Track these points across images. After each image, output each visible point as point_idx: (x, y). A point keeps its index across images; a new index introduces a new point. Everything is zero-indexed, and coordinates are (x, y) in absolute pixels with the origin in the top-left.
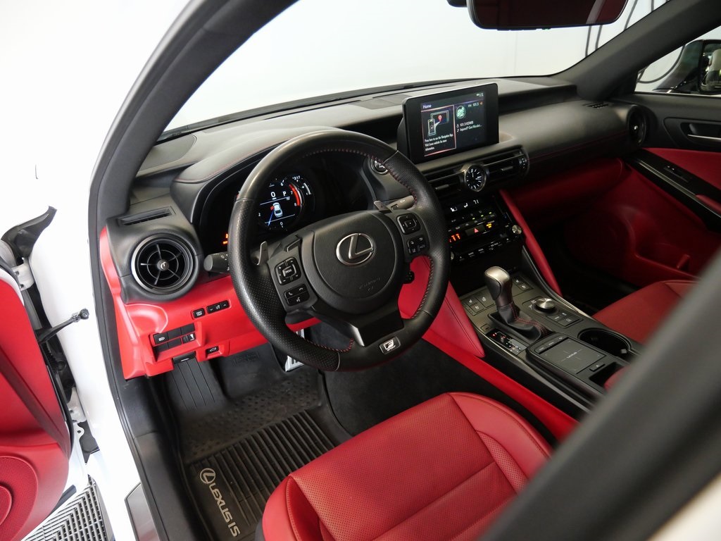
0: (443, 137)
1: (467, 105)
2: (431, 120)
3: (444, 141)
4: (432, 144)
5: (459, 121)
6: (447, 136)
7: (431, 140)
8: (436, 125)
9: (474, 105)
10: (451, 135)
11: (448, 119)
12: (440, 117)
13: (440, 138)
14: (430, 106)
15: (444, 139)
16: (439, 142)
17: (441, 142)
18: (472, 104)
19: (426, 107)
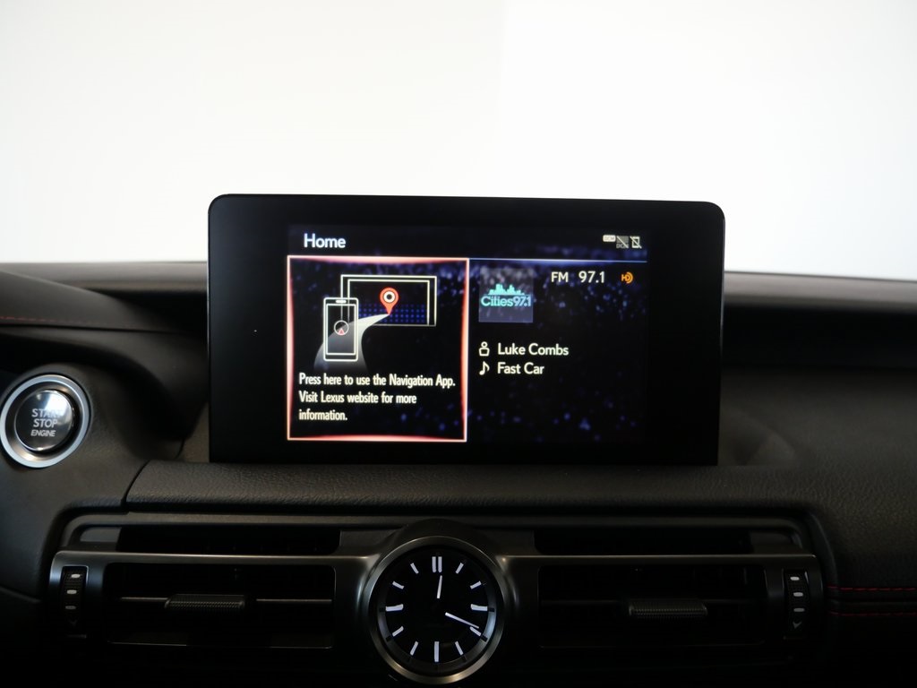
0: (395, 380)
1: (544, 272)
2: (341, 301)
3: (401, 399)
4: (339, 399)
5: (494, 330)
6: (420, 381)
7: (331, 381)
8: (361, 325)
9: (583, 276)
10: (446, 383)
11: (432, 312)
12: (389, 298)
13: (379, 380)
14: (340, 243)
15: (404, 390)
16: (372, 398)
17: (387, 399)
18: (573, 270)
19: (322, 245)
